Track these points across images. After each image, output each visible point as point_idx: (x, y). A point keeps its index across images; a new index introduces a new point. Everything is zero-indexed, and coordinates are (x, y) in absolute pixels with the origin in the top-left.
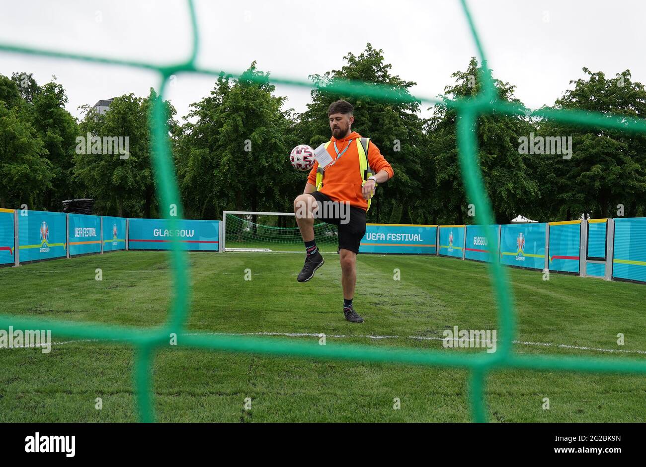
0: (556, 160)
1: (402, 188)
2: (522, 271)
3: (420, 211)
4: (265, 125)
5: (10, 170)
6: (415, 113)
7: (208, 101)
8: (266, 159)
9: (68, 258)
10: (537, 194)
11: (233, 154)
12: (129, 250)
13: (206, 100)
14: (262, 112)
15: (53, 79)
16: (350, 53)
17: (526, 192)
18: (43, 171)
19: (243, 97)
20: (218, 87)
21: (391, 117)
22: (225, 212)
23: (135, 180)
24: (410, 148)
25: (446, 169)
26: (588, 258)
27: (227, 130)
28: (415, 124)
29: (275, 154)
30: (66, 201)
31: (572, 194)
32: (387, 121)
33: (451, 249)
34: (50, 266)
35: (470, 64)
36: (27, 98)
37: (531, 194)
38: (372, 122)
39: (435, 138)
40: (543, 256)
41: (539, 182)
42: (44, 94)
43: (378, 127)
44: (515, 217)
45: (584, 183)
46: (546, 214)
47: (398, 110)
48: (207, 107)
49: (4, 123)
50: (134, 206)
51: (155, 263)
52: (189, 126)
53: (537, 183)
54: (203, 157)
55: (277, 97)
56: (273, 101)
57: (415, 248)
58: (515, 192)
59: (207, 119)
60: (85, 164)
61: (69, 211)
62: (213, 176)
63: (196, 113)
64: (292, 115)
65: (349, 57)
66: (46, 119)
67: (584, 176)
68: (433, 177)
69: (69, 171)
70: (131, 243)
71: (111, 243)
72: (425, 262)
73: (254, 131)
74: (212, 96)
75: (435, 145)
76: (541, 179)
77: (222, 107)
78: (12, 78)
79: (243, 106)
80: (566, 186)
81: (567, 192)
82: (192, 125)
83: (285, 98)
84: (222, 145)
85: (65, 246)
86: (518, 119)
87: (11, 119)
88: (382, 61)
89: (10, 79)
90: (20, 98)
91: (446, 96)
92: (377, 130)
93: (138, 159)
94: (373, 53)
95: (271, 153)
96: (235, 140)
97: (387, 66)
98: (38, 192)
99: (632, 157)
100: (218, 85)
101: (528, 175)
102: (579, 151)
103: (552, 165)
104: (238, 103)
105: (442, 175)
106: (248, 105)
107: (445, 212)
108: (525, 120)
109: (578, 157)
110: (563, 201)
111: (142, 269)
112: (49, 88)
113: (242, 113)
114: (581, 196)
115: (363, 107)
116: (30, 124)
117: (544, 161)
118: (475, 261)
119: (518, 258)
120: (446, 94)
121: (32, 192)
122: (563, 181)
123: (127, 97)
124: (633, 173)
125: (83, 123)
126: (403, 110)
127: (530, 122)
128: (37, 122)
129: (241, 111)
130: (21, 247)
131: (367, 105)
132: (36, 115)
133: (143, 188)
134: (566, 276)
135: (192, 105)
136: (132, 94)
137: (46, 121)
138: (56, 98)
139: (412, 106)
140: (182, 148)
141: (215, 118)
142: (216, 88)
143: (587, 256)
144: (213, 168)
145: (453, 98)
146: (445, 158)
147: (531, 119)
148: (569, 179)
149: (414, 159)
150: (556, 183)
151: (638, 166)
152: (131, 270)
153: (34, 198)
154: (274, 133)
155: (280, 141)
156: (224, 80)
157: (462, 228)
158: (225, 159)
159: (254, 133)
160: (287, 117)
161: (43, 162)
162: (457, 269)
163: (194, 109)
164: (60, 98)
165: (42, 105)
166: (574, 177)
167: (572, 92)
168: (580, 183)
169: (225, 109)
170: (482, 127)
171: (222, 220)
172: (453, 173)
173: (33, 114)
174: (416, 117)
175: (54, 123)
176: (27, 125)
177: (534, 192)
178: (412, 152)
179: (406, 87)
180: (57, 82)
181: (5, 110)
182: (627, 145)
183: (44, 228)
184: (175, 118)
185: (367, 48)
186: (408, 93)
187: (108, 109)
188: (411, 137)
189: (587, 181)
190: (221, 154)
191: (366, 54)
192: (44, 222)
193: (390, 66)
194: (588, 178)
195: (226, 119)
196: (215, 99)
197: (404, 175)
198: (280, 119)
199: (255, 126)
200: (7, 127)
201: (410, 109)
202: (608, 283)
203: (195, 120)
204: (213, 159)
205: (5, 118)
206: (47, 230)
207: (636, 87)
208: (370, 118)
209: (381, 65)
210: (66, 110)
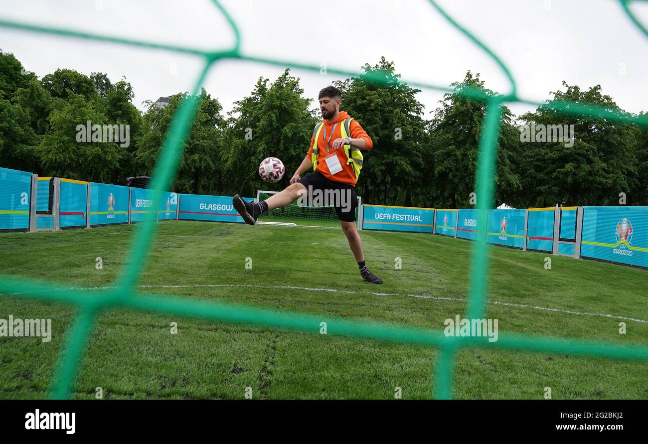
0: (536, 158)
1: (406, 177)
2: (504, 248)
3: (421, 197)
4: (295, 121)
5: (86, 151)
6: (419, 115)
7: (249, 100)
8: (294, 149)
9: (129, 223)
10: (518, 186)
11: (267, 144)
12: (179, 219)
13: (247, 99)
14: (292, 110)
15: (123, 78)
16: (367, 64)
17: (509, 184)
18: (112, 153)
19: (278, 98)
20: (257, 89)
21: (399, 118)
22: (259, 192)
23: (186, 163)
24: (414, 144)
25: (443, 162)
26: (560, 240)
27: (263, 125)
28: (419, 124)
29: (302, 145)
30: (130, 178)
31: (548, 187)
32: (395, 122)
33: (445, 229)
34: (115, 230)
35: (466, 76)
36: (102, 94)
37: (513, 186)
38: (383, 122)
39: (435, 136)
40: (522, 237)
41: (521, 176)
42: (115, 91)
43: (388, 126)
44: (500, 205)
45: (559, 178)
46: (525, 204)
47: (405, 112)
48: (248, 105)
49: (82, 113)
50: (184, 185)
51: (200, 231)
52: (232, 120)
53: (519, 177)
54: (243, 146)
55: (305, 98)
56: (302, 102)
57: (416, 227)
58: (501, 183)
59: (248, 115)
60: (146, 148)
61: (132, 186)
62: (250, 162)
63: (239, 110)
64: (317, 114)
65: (366, 67)
66: (116, 110)
67: (559, 172)
68: (432, 169)
69: (133, 154)
70: (181, 214)
71: (165, 213)
72: (423, 238)
73: (285, 126)
74: (252, 96)
75: (434, 142)
76: (522, 173)
77: (259, 105)
78: (91, 77)
79: (277, 105)
80: (544, 180)
81: (544, 185)
82: (235, 120)
83: (312, 100)
84: (259, 137)
85: (127, 214)
86: (505, 123)
87: (89, 110)
88: (393, 71)
89: (89, 78)
90: (95, 92)
91: (445, 102)
92: (387, 128)
93: (190, 146)
94: (386, 64)
95: (299, 145)
96: (269, 133)
97: (397, 76)
98: (107, 170)
99: (600, 157)
100: (257, 87)
101: (512, 170)
102: (555, 151)
103: (532, 162)
104: (274, 102)
105: (439, 168)
106: (281, 104)
107: (441, 199)
108: (511, 124)
109: (554, 156)
110: (540, 193)
111: (189, 235)
112: (120, 86)
113: (276, 111)
114: (556, 189)
115: (376, 109)
116: (103, 114)
117: (526, 159)
118: (465, 239)
119: (502, 238)
120: (445, 100)
121: (102, 170)
122: (541, 175)
123: (183, 95)
124: (600, 171)
125: (146, 115)
126: (409, 113)
127: (515, 126)
128: (109, 113)
129: (275, 109)
130: (92, 213)
131: (379, 108)
132: (108, 107)
133: (193, 170)
134: (541, 254)
135: (236, 103)
136: (186, 92)
137: (116, 112)
138: (125, 94)
139: (417, 109)
140: (226, 138)
141: (254, 113)
142: (255, 90)
143: (559, 238)
144: (251, 155)
145: (452, 104)
146: (443, 154)
147: (515, 123)
148: (546, 174)
149: (417, 153)
150: (535, 178)
151: (604, 165)
152: (180, 235)
153: (104, 175)
154: (302, 128)
155: (307, 134)
156: (262, 83)
157: (455, 212)
158: (260, 149)
159: (285, 128)
160: (313, 116)
161: (112, 145)
162: (450, 245)
163: (237, 106)
164: (128, 94)
165: (113, 100)
166: (551, 172)
167: (551, 101)
168: (555, 178)
169: (262, 107)
170: (475, 128)
171: (256, 198)
172: (449, 166)
173: (106, 106)
174: (420, 118)
175: (123, 114)
176: (101, 115)
177: (517, 184)
178: (415, 148)
179: (412, 94)
180: (127, 81)
181: (84, 102)
182: (595, 148)
183: (111, 198)
184: (221, 113)
185: (381, 60)
186: (414, 99)
187: (167, 104)
188: (415, 135)
189: (561, 176)
190: (258, 144)
191: (380, 65)
192: (111, 194)
193: (400, 75)
194: (562, 174)
195: (263, 115)
196: (254, 99)
197: (409, 166)
198: (307, 116)
199: (287, 122)
200: (85, 116)
201: (415, 112)
202: (576, 261)
203: (237, 115)
204: (251, 148)
205: (83, 108)
206: (113, 200)
207: (605, 99)
208: (382, 118)
209: (392, 74)
210: (133, 104)
